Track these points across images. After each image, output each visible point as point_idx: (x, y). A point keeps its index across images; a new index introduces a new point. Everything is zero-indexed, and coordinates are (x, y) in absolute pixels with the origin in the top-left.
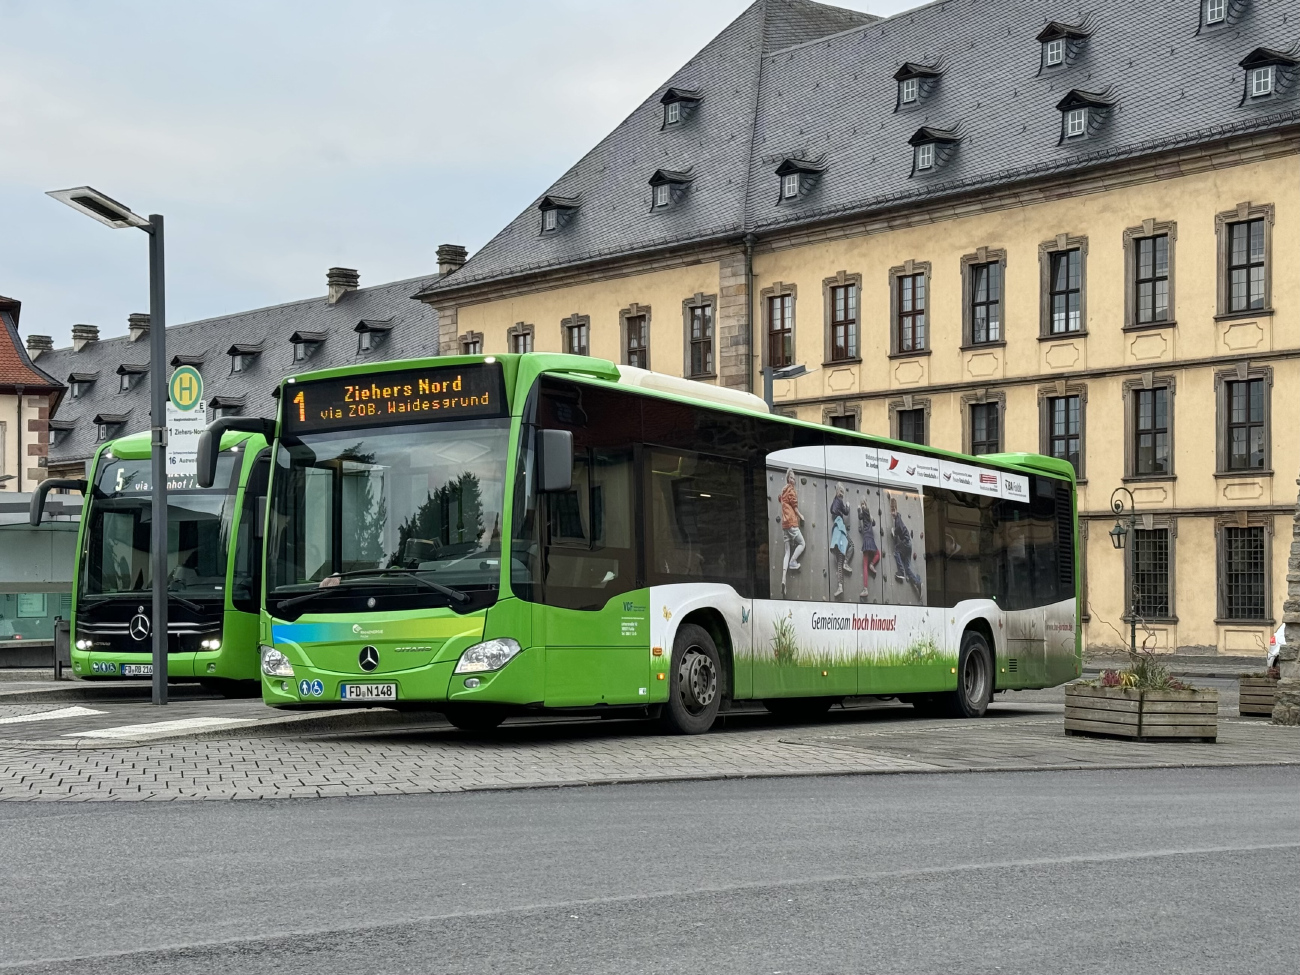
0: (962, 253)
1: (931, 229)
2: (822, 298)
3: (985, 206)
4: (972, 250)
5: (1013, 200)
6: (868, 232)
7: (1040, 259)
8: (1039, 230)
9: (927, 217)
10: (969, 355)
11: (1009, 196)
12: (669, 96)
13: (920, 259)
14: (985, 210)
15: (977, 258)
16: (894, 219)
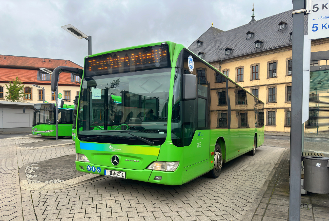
0: (267, 61)
1: (260, 57)
2: (235, 71)
3: (273, 52)
4: (270, 61)
5: (280, 51)
6: (246, 59)
7: (286, 61)
8: (286, 56)
9: (260, 55)
10: (269, 79)
11: (280, 50)
12: (198, 42)
13: (258, 63)
14: (273, 53)
15: (271, 62)
16: (252, 56)
